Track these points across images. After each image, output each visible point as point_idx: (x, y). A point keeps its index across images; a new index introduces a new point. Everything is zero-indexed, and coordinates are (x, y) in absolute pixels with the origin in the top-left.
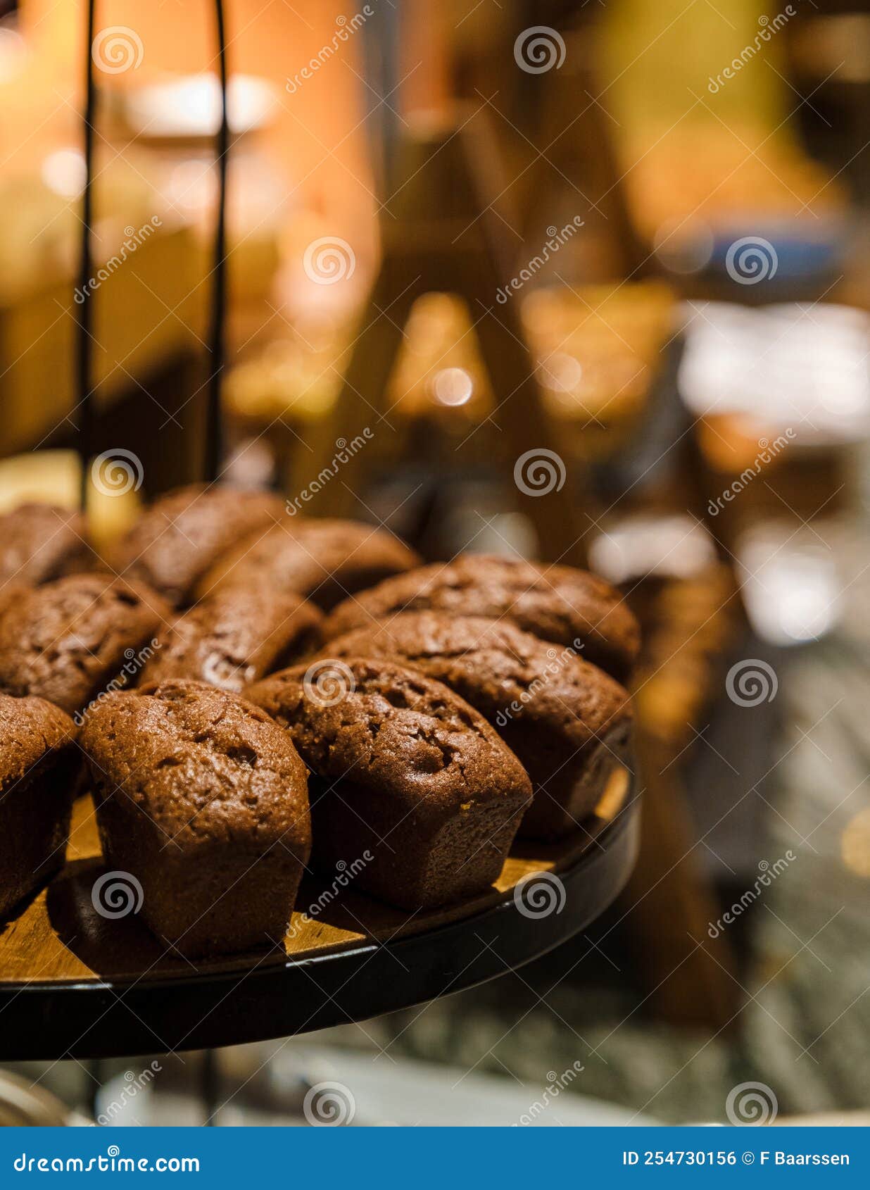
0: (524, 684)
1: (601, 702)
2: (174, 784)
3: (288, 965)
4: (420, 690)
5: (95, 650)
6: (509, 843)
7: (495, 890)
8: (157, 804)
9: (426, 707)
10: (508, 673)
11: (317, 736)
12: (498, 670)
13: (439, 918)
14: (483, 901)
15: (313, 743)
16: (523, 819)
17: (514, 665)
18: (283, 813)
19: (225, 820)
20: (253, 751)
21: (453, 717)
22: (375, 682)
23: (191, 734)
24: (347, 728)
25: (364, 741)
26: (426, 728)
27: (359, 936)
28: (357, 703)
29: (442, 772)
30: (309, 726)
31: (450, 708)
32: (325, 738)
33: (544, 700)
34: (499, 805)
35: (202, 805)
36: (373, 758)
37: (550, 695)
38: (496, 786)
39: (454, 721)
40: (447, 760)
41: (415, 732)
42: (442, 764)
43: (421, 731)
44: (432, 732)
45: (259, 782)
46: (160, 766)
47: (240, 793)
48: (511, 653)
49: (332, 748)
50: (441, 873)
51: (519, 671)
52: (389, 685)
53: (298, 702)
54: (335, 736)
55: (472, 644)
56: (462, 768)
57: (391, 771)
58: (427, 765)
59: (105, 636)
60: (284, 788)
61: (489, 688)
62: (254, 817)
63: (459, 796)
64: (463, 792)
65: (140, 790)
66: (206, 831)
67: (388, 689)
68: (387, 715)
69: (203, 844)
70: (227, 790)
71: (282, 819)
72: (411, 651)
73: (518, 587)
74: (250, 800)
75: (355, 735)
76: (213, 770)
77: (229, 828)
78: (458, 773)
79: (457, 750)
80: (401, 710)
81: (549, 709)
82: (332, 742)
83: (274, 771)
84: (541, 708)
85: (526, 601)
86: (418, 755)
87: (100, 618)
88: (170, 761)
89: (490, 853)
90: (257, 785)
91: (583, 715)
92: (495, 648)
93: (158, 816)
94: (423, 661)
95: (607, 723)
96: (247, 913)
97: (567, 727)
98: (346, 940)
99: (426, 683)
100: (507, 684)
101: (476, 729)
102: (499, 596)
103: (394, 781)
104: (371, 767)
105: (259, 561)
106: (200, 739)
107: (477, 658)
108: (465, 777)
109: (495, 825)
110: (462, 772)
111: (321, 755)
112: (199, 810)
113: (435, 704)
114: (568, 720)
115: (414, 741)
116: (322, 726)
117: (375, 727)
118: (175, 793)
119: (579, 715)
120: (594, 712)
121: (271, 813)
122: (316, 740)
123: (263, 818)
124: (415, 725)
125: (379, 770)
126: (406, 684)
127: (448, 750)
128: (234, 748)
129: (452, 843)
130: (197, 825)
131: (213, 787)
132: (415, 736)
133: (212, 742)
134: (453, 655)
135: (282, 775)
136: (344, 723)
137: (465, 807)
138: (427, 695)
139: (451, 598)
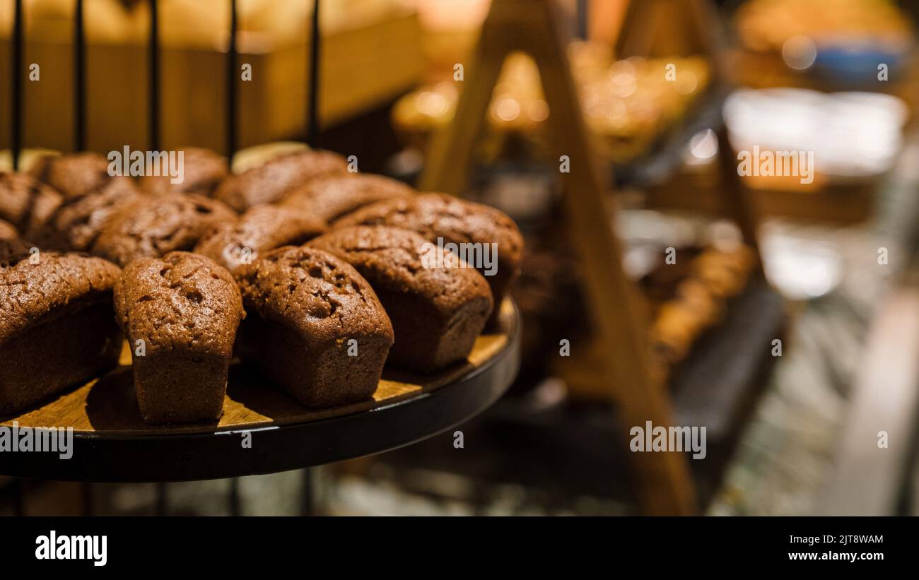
0: (412, 270)
1: (461, 285)
2: (145, 312)
3: (216, 433)
4: (332, 267)
5: (168, 238)
6: (381, 368)
7: (374, 399)
8: (133, 323)
9: (332, 278)
10: (403, 263)
11: (260, 292)
12: (397, 260)
13: (328, 413)
14: (362, 406)
15: (258, 297)
16: (389, 355)
17: (408, 257)
18: (211, 335)
19: (170, 336)
20: (201, 295)
21: (348, 285)
22: (307, 261)
23: (169, 284)
24: (277, 288)
25: (285, 296)
26: (324, 290)
27: (270, 420)
28: (286, 273)
29: (328, 318)
30: (258, 286)
31: (347, 279)
32: (264, 293)
33: (423, 281)
34: (367, 343)
35: (159, 325)
36: (288, 306)
37: (429, 278)
38: (364, 330)
39: (349, 288)
40: (333, 311)
41: (316, 292)
42: (329, 313)
43: (320, 292)
44: (327, 293)
45: (199, 314)
46: (141, 300)
47: (186, 320)
48: (411, 251)
49: (267, 300)
50: (329, 384)
51: (412, 262)
52: (314, 264)
53: (255, 271)
54: (270, 292)
55: (387, 243)
56: (341, 316)
57: (295, 315)
58: (320, 313)
59: (176, 230)
60: (216, 320)
61: (390, 272)
62: (190, 336)
63: (336, 334)
64: (339, 332)
65: (127, 315)
66: (158, 343)
67: (312, 266)
68: (302, 281)
69: (156, 350)
70: (177, 318)
71: (209, 338)
72: (348, 246)
73: (442, 214)
74: (191, 325)
75: (280, 292)
76: (171, 305)
77: (172, 341)
78: (337, 319)
79: (341, 305)
80: (315, 279)
81: (426, 287)
82: (268, 296)
83: (211, 308)
84: (421, 286)
85: (445, 223)
86: (314, 306)
87: (175, 219)
88: (146, 298)
89: (366, 374)
90: (197, 316)
91: (447, 293)
92: (401, 247)
93: (132, 331)
94: (353, 253)
95: (464, 299)
96: (189, 398)
97: (435, 299)
98: (260, 421)
99: (338, 263)
100: (403, 270)
101: (361, 294)
102: (429, 219)
103: (296, 321)
104: (285, 313)
105: (310, 195)
106: (174, 287)
107: (386, 252)
108: (342, 322)
109: (366, 356)
110: (340, 320)
111: (261, 304)
112: (157, 329)
113: (339, 276)
114: (436, 295)
115: (313, 297)
116: (264, 286)
117: (292, 288)
118: (144, 318)
119: (444, 293)
120: (455, 291)
121: (202, 334)
122: (260, 295)
123: (196, 337)
124: (317, 288)
125: (290, 314)
126: (324, 263)
127: (335, 305)
128: (191, 293)
129: (334, 365)
130: (152, 338)
131: (167, 315)
132: (316, 295)
133: (180, 289)
134: (372, 250)
135: (216, 312)
136: (277, 285)
137: (339, 341)
138: (335, 271)
139: (398, 218)
